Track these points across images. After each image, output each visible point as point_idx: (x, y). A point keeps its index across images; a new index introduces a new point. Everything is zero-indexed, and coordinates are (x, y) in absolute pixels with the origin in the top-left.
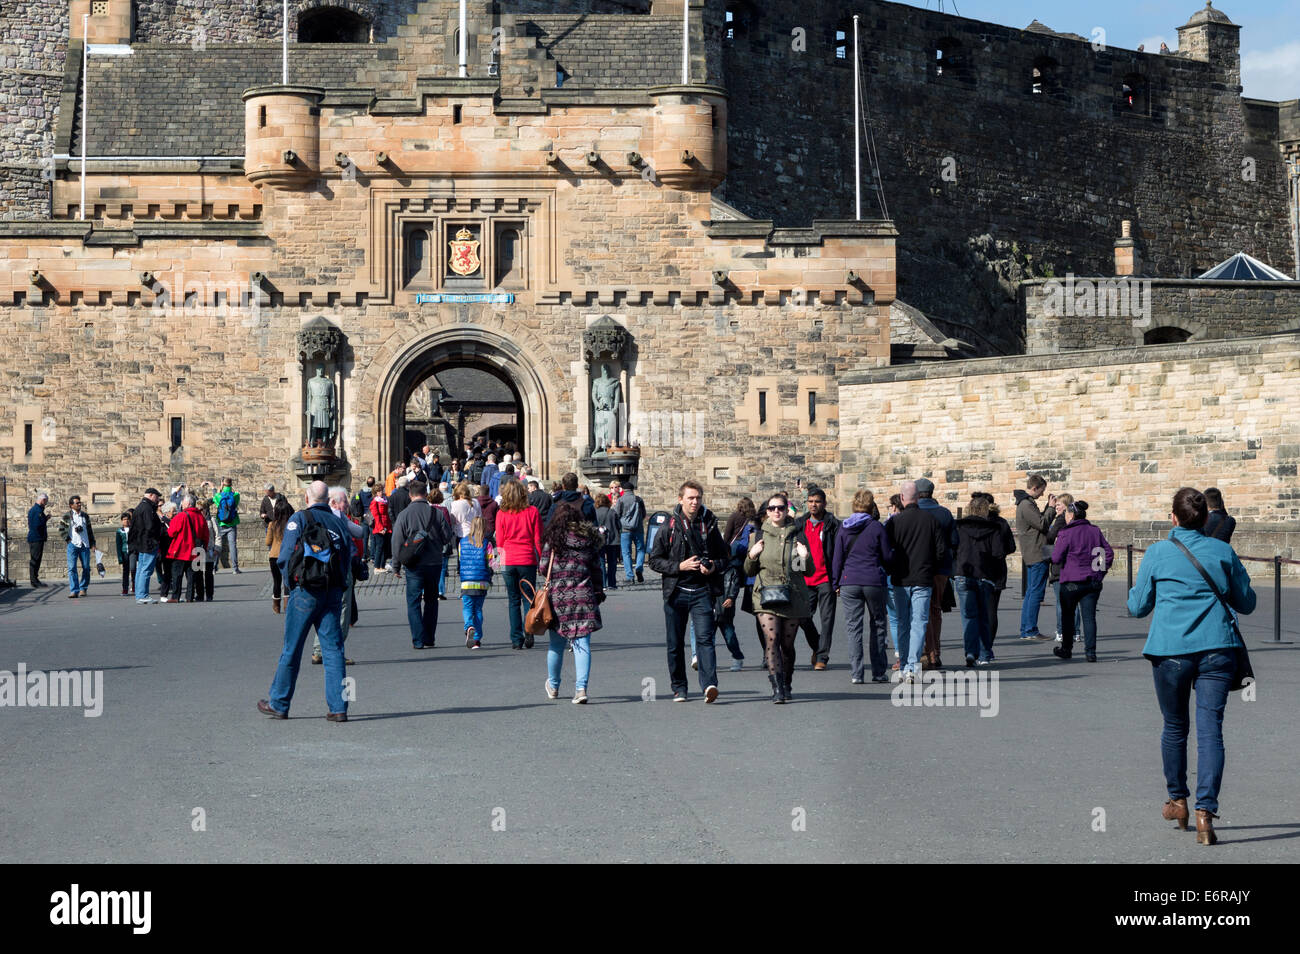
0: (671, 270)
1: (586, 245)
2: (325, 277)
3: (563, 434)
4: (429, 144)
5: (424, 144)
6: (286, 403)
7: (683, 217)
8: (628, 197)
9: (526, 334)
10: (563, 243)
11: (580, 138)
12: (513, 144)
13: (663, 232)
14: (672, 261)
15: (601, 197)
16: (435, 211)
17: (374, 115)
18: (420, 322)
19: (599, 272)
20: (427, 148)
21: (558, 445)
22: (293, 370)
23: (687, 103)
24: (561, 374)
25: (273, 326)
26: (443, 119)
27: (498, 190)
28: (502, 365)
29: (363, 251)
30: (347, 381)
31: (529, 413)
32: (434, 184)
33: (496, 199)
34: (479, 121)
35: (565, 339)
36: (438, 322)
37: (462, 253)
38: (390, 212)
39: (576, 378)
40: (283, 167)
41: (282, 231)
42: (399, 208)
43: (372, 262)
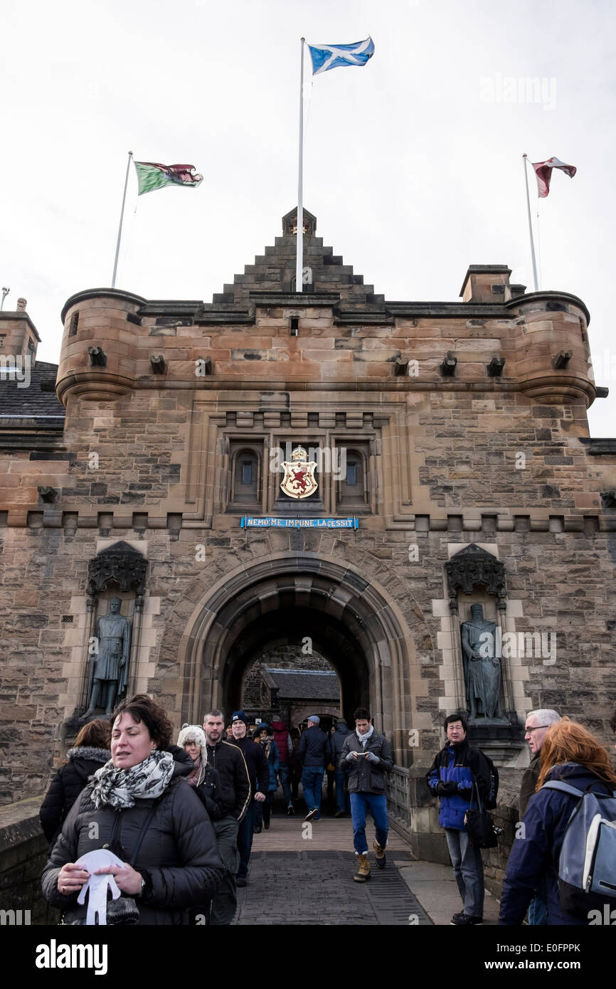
0: (549, 491)
1: (443, 462)
2: (130, 495)
3: (426, 693)
4: (261, 353)
5: (255, 353)
6: (66, 648)
7: (556, 433)
8: (490, 412)
9: (375, 565)
10: (418, 460)
11: (432, 350)
12: (357, 355)
13: (537, 449)
14: (550, 481)
15: (458, 412)
16: (265, 427)
17: (202, 324)
18: (243, 549)
19: (461, 492)
20: (259, 358)
21: (420, 707)
22: (78, 606)
23: (554, 310)
24: (420, 616)
25: (63, 552)
26: (278, 331)
27: (341, 403)
28: (344, 604)
29: (179, 466)
30: (149, 621)
31: (380, 666)
32: (264, 398)
33: (337, 414)
34: (319, 332)
35: (424, 571)
36: (266, 551)
37: (296, 475)
38: (214, 427)
39: (438, 620)
40: (88, 369)
41: (85, 444)
42: (224, 422)
43: (188, 480)
